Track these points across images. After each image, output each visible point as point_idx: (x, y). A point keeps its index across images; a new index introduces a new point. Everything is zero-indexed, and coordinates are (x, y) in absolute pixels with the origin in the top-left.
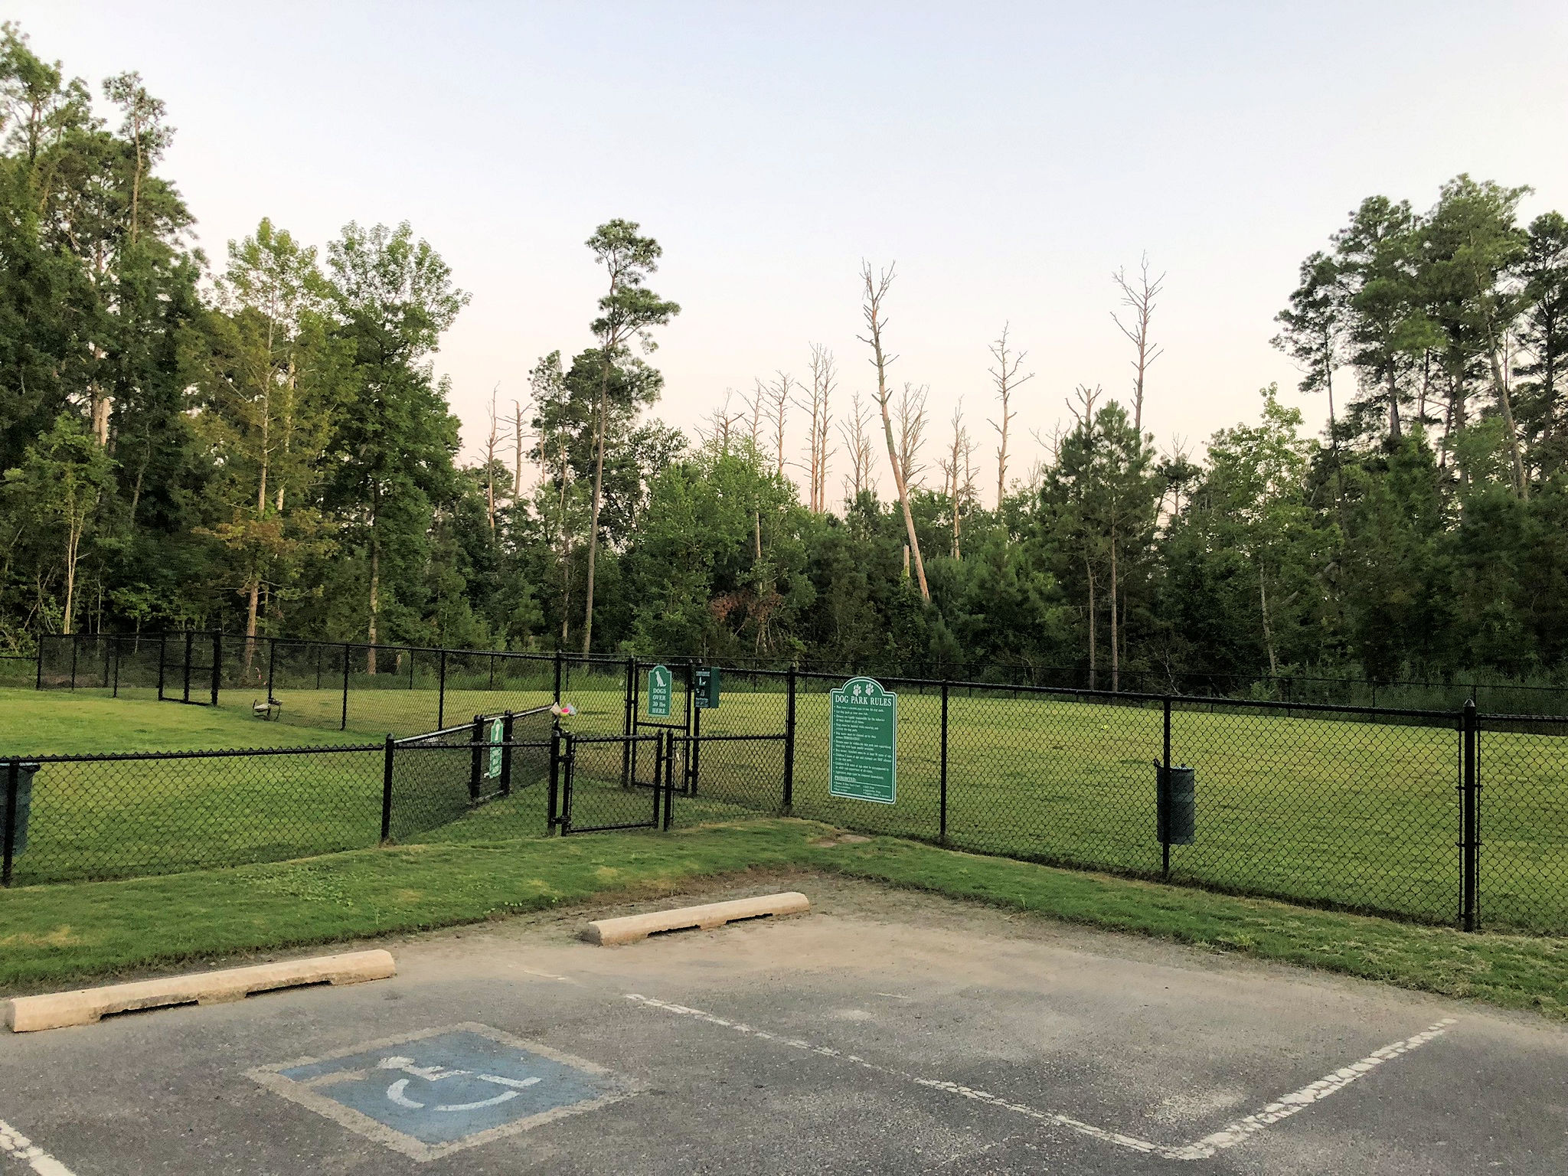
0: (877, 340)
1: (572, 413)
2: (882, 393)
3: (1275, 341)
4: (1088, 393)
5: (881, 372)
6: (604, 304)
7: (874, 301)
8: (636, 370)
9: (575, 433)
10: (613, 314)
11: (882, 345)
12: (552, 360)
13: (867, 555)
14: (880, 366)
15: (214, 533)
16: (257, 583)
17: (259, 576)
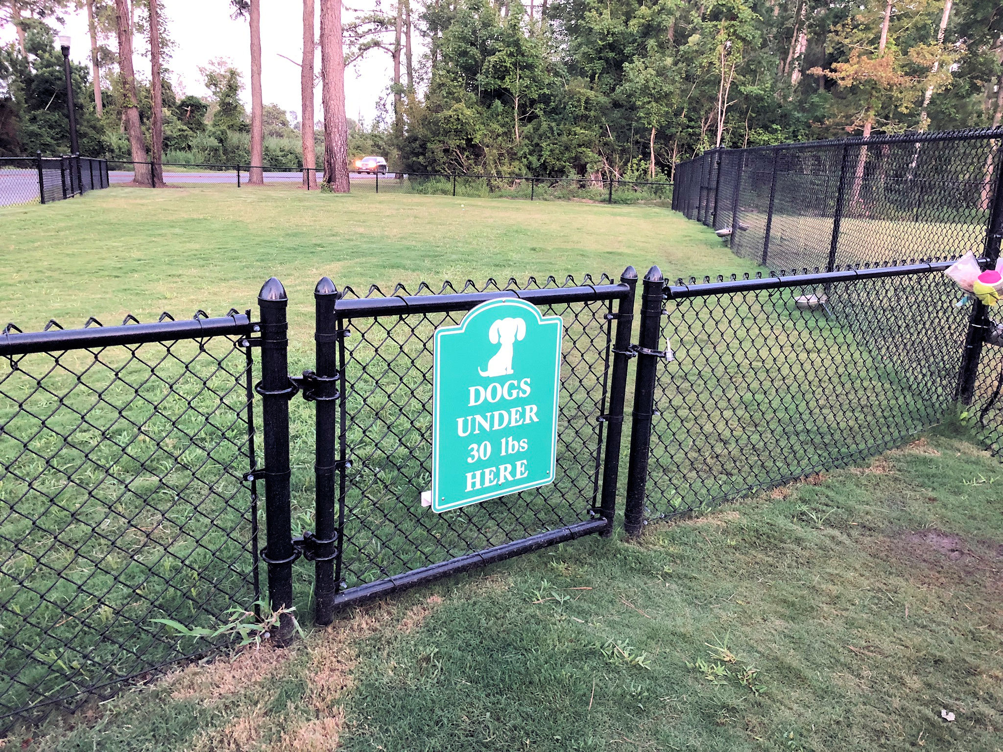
15: (827, 72)
16: (870, 120)
17: (872, 113)
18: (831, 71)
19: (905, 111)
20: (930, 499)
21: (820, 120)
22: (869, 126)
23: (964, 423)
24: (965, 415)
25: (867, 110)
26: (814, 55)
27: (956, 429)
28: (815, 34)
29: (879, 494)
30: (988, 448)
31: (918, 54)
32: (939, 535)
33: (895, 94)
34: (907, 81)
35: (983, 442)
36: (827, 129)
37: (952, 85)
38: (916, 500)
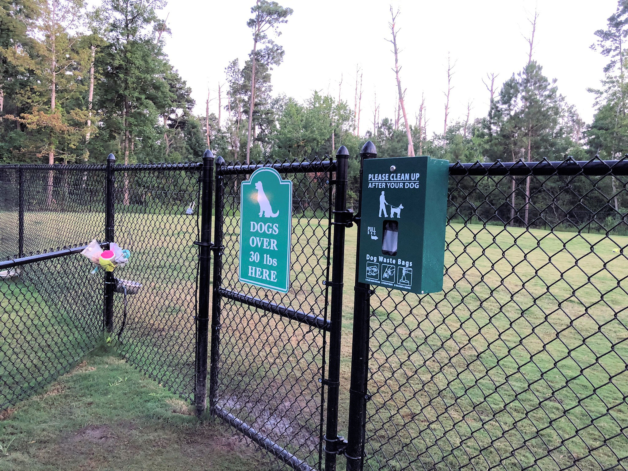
0: (395, 40)
1: (244, 88)
2: (397, 68)
3: (592, 47)
4: (493, 75)
5: (396, 57)
6: (253, 10)
7: (393, 20)
8: (270, 46)
9: (246, 98)
10: (258, 16)
11: (397, 43)
12: (235, 63)
13: (387, 151)
14: (396, 53)
15: (18, 118)
16: (52, 151)
17: (53, 147)
18: (21, 118)
19: (74, 147)
20: (88, 404)
21: (18, 148)
22: (52, 154)
23: (109, 345)
24: (109, 339)
25: (50, 144)
26: (10, 106)
27: (104, 350)
28: (7, 93)
29: (53, 411)
30: (124, 357)
31: (76, 114)
32: (93, 429)
33: (66, 136)
34: (72, 129)
35: (120, 354)
36: (24, 154)
37: (99, 134)
38: (79, 408)
